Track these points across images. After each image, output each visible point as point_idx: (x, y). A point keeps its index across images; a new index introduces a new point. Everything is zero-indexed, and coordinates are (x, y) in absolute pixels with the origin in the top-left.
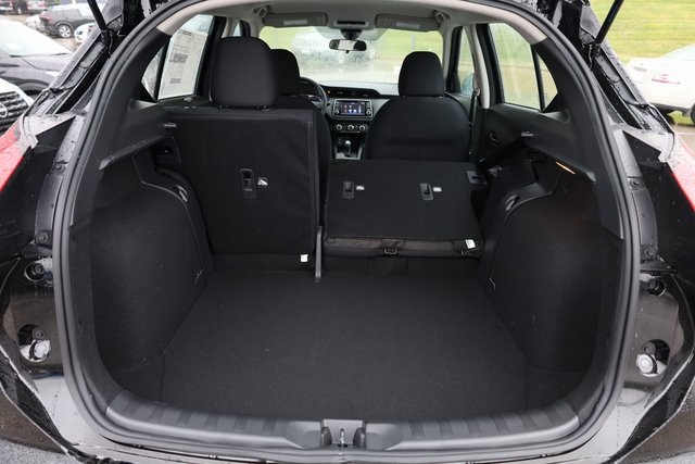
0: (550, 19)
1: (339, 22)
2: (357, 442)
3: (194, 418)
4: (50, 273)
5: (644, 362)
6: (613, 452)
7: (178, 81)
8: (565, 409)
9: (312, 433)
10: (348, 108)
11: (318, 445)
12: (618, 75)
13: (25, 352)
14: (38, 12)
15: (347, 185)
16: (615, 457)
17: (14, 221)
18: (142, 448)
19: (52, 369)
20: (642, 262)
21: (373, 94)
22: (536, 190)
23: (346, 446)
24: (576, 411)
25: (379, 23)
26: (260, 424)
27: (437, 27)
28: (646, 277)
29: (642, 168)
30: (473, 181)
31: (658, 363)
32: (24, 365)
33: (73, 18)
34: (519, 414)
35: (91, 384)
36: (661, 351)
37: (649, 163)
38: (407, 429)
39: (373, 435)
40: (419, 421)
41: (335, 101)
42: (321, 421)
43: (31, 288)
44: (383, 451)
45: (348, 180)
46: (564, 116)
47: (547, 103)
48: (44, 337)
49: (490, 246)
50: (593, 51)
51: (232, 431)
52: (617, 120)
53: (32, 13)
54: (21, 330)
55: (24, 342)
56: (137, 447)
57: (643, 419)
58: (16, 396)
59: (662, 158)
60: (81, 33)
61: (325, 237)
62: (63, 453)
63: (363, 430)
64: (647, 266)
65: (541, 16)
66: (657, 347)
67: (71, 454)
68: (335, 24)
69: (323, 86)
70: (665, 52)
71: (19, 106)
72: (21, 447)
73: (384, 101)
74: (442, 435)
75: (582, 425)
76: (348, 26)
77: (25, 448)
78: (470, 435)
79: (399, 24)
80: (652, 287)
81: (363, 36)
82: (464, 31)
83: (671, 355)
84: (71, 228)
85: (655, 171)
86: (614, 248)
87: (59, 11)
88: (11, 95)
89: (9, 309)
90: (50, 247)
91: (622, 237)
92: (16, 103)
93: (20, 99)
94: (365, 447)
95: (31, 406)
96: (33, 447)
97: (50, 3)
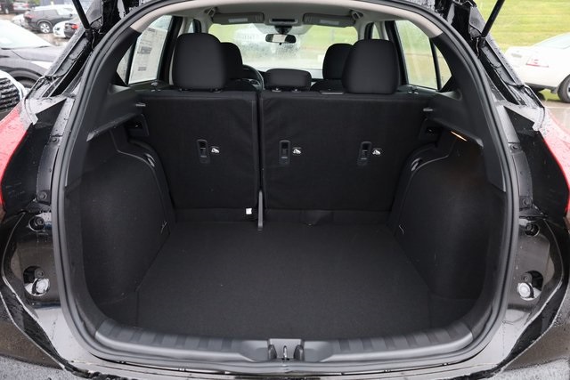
0: (445, 17)
1: (274, 20)
2: (297, 356)
4: (49, 228)
5: (524, 289)
6: (501, 360)
7: (144, 69)
8: (462, 327)
9: (261, 349)
11: (265, 359)
12: (499, 61)
13: (29, 288)
14: (22, 12)
16: (502, 364)
17: (20, 183)
18: (125, 363)
19: (50, 302)
20: (521, 209)
23: (288, 359)
24: (470, 329)
25: (306, 20)
26: (219, 343)
27: (353, 24)
28: (524, 222)
29: (519, 135)
31: (535, 290)
32: (29, 299)
33: (51, 17)
34: (425, 332)
35: (82, 313)
36: (537, 280)
37: (525, 131)
38: (336, 345)
39: (309, 350)
40: (346, 339)
42: (268, 340)
43: (34, 237)
44: (318, 362)
46: (457, 95)
47: (443, 84)
48: (44, 276)
50: (479, 43)
51: (197, 349)
52: (498, 97)
53: (17, 13)
54: (26, 271)
55: (27, 281)
56: (120, 363)
57: (523, 334)
58: (22, 324)
59: (535, 128)
60: (58, 29)
62: (61, 368)
63: (302, 347)
64: (525, 213)
65: (438, 15)
66: (533, 277)
67: (68, 370)
68: (270, 22)
69: (260, 72)
70: (536, 42)
71: (10, 89)
72: (27, 364)
74: (364, 350)
75: (475, 340)
76: (280, 23)
77: (30, 366)
78: (387, 349)
79: (322, 21)
80: (529, 229)
81: (293, 31)
82: (375, 27)
83: (544, 283)
84: (66, 188)
85: (530, 137)
86: (499, 199)
87: (40, 11)
88: (4, 81)
89: (16, 253)
90: (49, 203)
91: (505, 190)
92: (7, 88)
93: (11, 84)
94: (303, 360)
95: (34, 332)
96: (36, 364)
97: (32, 4)
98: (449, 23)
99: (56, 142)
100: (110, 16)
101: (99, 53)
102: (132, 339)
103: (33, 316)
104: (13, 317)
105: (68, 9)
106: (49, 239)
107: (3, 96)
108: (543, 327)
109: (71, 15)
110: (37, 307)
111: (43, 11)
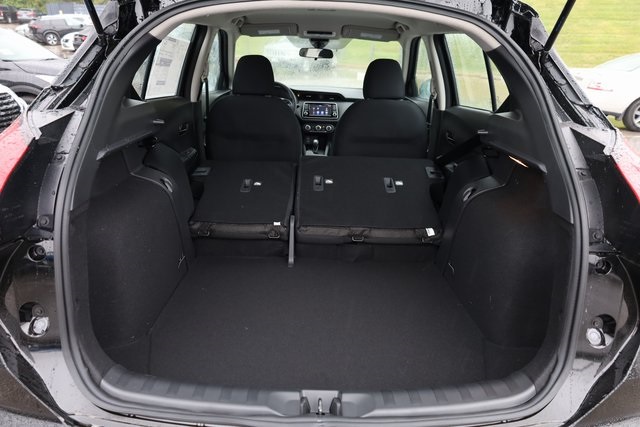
0: (504, 28)
1: (309, 32)
2: (334, 410)
3: (183, 389)
4: (51, 259)
5: (593, 336)
6: (568, 418)
7: (163, 83)
8: (522, 379)
9: (291, 402)
10: (316, 110)
11: (298, 413)
12: (564, 78)
13: (25, 328)
14: (27, 21)
15: (318, 179)
16: (570, 422)
17: (19, 206)
18: (134, 417)
19: (49, 343)
20: (591, 244)
21: (338, 98)
22: (490, 182)
23: (323, 414)
24: (533, 381)
25: (345, 34)
26: (244, 394)
27: (398, 38)
28: (594, 259)
29: (588, 160)
30: (431, 176)
31: (606, 336)
32: (25, 341)
33: (59, 28)
34: (480, 384)
35: (86, 357)
36: (608, 325)
37: (595, 156)
38: (379, 398)
39: (348, 403)
40: (390, 391)
41: (304, 104)
42: (300, 392)
43: (33, 269)
44: (358, 418)
45: (318, 174)
46: (516, 116)
47: (498, 106)
48: (43, 314)
49: (448, 234)
50: (542, 58)
51: (219, 401)
52: (565, 119)
53: (21, 22)
54: (22, 307)
55: (24, 319)
56: (129, 416)
57: (593, 388)
58: (16, 370)
59: (606, 152)
60: (67, 41)
61: (298, 226)
62: (59, 422)
63: (339, 399)
64: (595, 248)
65: (496, 26)
66: (605, 322)
67: (68, 423)
68: (305, 34)
69: (293, 90)
70: (598, 64)
71: (11, 106)
72: (20, 417)
73: (350, 104)
74: (412, 404)
75: (538, 393)
76: (317, 35)
77: (24, 419)
78: (437, 403)
79: (363, 35)
80: (599, 267)
81: (329, 46)
82: (422, 42)
83: (618, 329)
84: (71, 213)
85: (600, 163)
86: (565, 232)
87: (48, 20)
88: (4, 96)
89: (11, 288)
90: (51, 230)
91: (572, 222)
92: (8, 104)
93: (12, 100)
94: (341, 415)
95: (30, 379)
96: (31, 416)
97: (39, 13)
98: (508, 34)
99: (61, 160)
100: (127, 20)
101: (113, 61)
102: (142, 389)
103: (28, 360)
104: (6, 361)
105: (78, 19)
106: (50, 272)
107: (3, 113)
108: (616, 379)
109: (82, 26)
110: (34, 350)
111: (50, 21)
